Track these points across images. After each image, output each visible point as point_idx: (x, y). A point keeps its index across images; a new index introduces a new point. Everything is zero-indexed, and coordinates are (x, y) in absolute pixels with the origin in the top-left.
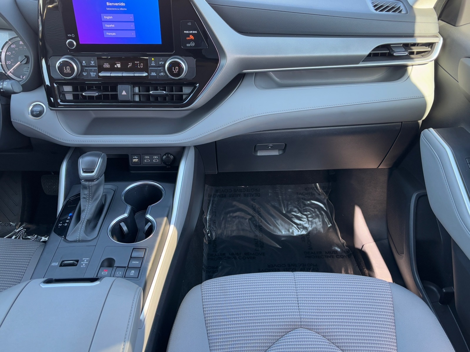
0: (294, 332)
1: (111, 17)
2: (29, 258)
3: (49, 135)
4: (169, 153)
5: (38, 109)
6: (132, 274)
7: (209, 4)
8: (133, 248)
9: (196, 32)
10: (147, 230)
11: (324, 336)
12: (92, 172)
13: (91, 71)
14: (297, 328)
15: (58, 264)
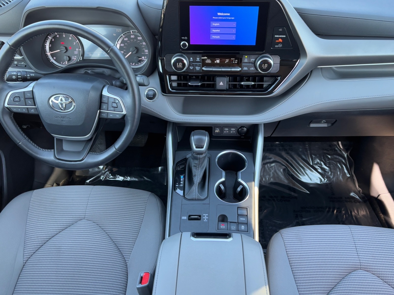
0: (355, 272)
1: (218, 24)
2: (145, 205)
3: (160, 114)
4: (244, 127)
5: (151, 93)
6: (243, 229)
7: (298, 13)
8: (237, 207)
9: (284, 36)
10: (240, 191)
11: (378, 277)
12: (202, 147)
13: (196, 65)
14: (357, 270)
15: (187, 217)
